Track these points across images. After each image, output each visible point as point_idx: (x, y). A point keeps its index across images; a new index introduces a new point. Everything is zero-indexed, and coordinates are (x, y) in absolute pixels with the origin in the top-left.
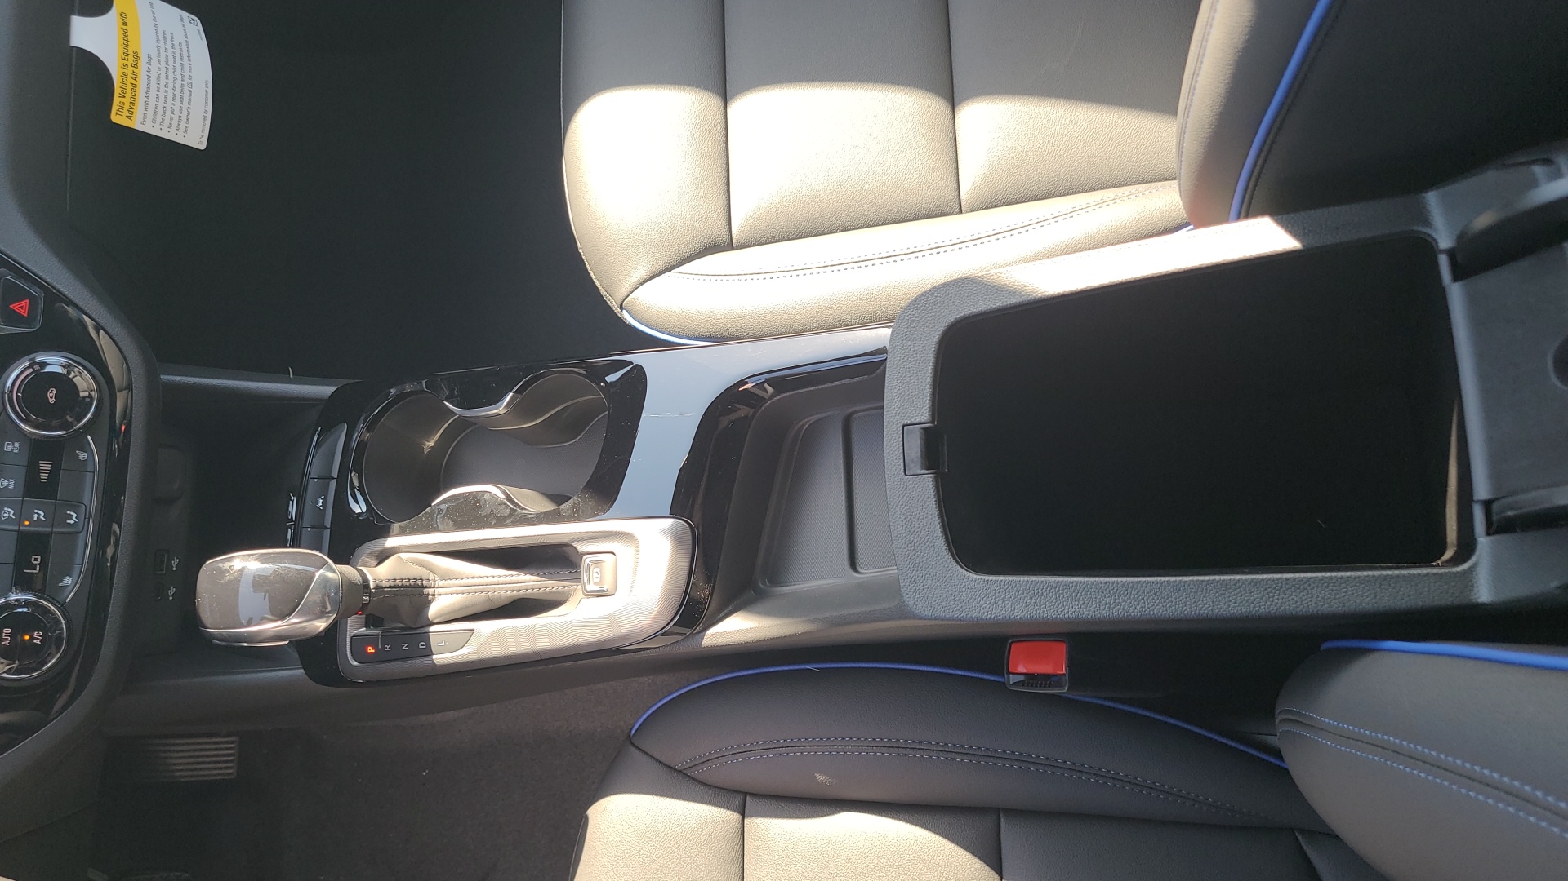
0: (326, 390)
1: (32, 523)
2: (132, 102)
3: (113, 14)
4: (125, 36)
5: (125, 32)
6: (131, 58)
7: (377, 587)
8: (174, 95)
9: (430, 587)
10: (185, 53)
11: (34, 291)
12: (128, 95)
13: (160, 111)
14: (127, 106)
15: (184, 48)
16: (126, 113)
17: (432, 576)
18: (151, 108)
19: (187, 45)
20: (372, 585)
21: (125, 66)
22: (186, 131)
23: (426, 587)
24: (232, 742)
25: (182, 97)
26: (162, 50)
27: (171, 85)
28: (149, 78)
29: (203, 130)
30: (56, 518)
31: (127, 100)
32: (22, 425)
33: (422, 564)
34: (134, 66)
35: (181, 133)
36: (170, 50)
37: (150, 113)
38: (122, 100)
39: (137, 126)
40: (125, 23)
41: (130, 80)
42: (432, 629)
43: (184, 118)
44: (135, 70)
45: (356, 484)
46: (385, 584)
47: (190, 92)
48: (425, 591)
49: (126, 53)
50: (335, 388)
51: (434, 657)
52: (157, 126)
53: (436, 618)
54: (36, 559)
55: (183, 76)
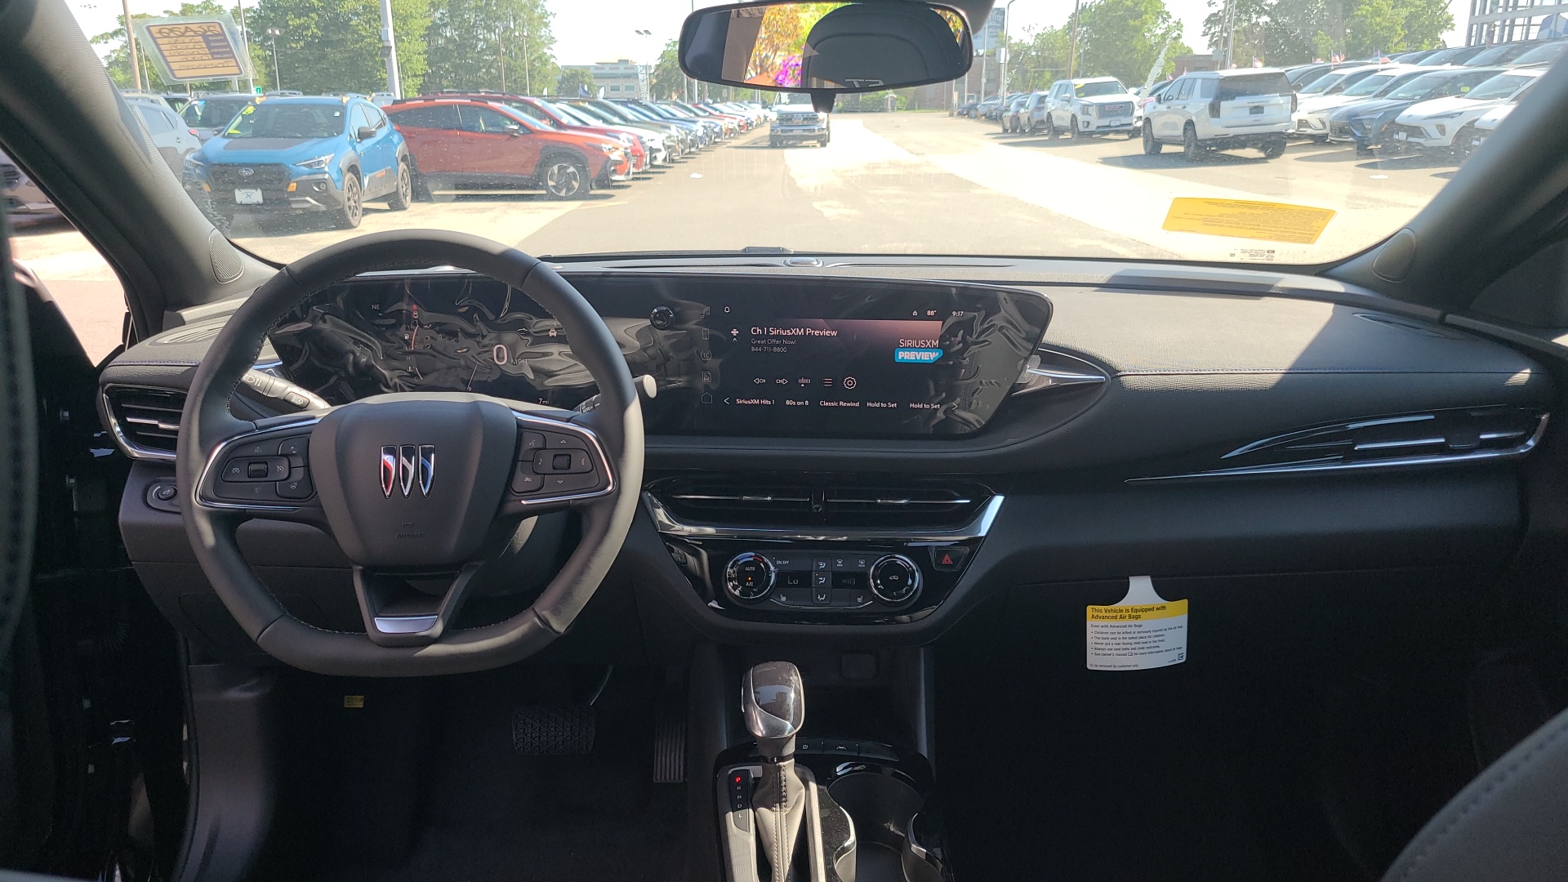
0: (924, 750)
1: (817, 578)
2: (1103, 618)
3: (1163, 602)
4: (1149, 610)
5: (1153, 609)
6: (1135, 614)
7: (780, 767)
8: (1119, 644)
9: (780, 808)
10: (1152, 650)
11: (958, 567)
12: (1107, 614)
13: (1104, 636)
14: (1100, 614)
15: (1157, 649)
16: (1095, 614)
17: (788, 810)
18: (1104, 630)
19: (1158, 652)
20: (781, 764)
21: (1127, 611)
22: (1096, 654)
23: (780, 805)
24: (679, 778)
25: (1119, 649)
26: (1149, 634)
27: (1125, 641)
28: (1125, 626)
29: (1101, 666)
30: (821, 589)
31: (1104, 614)
32: (873, 567)
33: (797, 802)
34: (1130, 617)
35: (1094, 651)
36: (1152, 639)
37: (1100, 629)
38: (1103, 611)
39: (1089, 623)
40: (1158, 609)
41: (1119, 614)
42: (751, 810)
43: (1104, 652)
44: (1127, 617)
45: (856, 768)
46: (783, 773)
47: (1125, 655)
48: (778, 804)
49: (1136, 611)
50: (926, 756)
51: (731, 813)
52: (1094, 635)
53: (759, 815)
54: (796, 582)
55: (1135, 649)
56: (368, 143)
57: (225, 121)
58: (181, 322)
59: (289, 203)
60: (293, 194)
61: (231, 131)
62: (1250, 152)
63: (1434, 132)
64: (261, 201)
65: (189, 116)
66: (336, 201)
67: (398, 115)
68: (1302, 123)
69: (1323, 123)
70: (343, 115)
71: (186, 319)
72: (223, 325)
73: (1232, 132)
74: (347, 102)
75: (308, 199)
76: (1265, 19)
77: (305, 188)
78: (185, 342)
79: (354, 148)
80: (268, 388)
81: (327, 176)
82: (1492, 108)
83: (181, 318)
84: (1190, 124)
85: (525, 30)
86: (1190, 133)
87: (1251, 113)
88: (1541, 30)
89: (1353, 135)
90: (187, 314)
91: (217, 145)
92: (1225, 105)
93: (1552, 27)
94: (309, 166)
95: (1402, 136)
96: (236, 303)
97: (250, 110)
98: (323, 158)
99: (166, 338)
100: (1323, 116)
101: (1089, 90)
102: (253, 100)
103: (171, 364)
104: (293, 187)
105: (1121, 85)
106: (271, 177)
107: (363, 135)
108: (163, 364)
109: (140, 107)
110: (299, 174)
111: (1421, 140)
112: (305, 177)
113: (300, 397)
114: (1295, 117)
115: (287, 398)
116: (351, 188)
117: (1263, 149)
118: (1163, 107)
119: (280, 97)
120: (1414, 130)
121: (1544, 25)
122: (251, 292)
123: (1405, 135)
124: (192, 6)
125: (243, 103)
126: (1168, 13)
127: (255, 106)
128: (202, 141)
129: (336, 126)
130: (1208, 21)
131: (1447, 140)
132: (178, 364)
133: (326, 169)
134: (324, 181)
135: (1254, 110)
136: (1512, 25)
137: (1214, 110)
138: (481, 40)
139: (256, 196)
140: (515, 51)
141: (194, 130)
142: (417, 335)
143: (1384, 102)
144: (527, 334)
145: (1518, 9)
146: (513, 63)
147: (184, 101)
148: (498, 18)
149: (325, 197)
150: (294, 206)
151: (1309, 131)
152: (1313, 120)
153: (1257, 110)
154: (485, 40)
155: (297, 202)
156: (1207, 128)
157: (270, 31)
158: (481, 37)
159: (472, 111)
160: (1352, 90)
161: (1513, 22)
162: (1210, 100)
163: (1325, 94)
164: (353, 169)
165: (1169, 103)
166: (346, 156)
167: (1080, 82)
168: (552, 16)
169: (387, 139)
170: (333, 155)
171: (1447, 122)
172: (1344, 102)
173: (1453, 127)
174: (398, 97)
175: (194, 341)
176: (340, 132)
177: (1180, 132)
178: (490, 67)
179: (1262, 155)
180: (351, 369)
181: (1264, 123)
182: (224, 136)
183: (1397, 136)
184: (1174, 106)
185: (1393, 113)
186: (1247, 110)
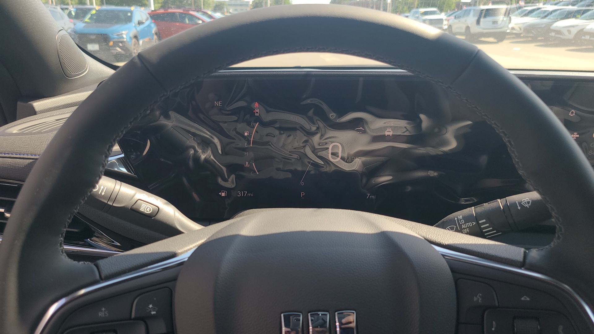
56: (142, 27)
57: (84, 16)
58: (33, 112)
59: (110, 50)
60: (111, 46)
61: (86, 20)
62: (491, 39)
63: (567, 33)
64: (98, 49)
65: (70, 15)
66: (129, 50)
67: (154, 16)
68: (513, 29)
69: (520, 29)
70: (132, 15)
71: (37, 109)
72: (68, 115)
73: (485, 31)
74: (134, 10)
75: (117, 48)
77: (116, 44)
78: (31, 133)
79: (136, 29)
80: (113, 196)
81: (125, 40)
82: (589, 24)
83: (32, 108)
84: (468, 28)
86: (468, 31)
89: (533, 33)
90: (38, 105)
91: (80, 25)
92: (482, 20)
94: (118, 35)
95: (553, 34)
96: (81, 96)
97: (94, 12)
98: (123, 32)
99: (15, 128)
100: (520, 26)
101: (426, 13)
102: (95, 9)
103: (15, 156)
104: (111, 43)
105: (438, 12)
107: (140, 23)
108: (7, 155)
110: (114, 38)
111: (561, 36)
112: (116, 40)
113: (149, 206)
114: (510, 26)
115: (134, 207)
116: (135, 45)
117: (495, 38)
118: (457, 21)
119: (105, 7)
120: (558, 32)
122: (95, 87)
125: (90, 10)
127: (97, 11)
128: (75, 24)
129: (129, 19)
131: (571, 36)
132: (22, 156)
133: (125, 37)
134: (124, 42)
135: (494, 23)
137: (478, 22)
139: (96, 47)
141: (72, 20)
142: (256, 131)
143: (546, 20)
144: (364, 132)
147: (67, 9)
149: (124, 48)
151: (514, 32)
152: (517, 27)
155: (113, 50)
156: (475, 30)
159: (183, 16)
160: (532, 16)
162: (477, 18)
163: (521, 17)
164: (136, 37)
165: (459, 19)
166: (133, 32)
167: (422, 10)
169: (149, 26)
170: (127, 31)
171: (572, 29)
172: (529, 20)
173: (574, 31)
174: (153, 9)
175: (39, 133)
176: (130, 22)
177: (463, 30)
179: (496, 41)
180: (191, 163)
181: (497, 28)
182: (83, 22)
183: (550, 34)
184: (462, 20)
185: (549, 25)
186: (491, 23)
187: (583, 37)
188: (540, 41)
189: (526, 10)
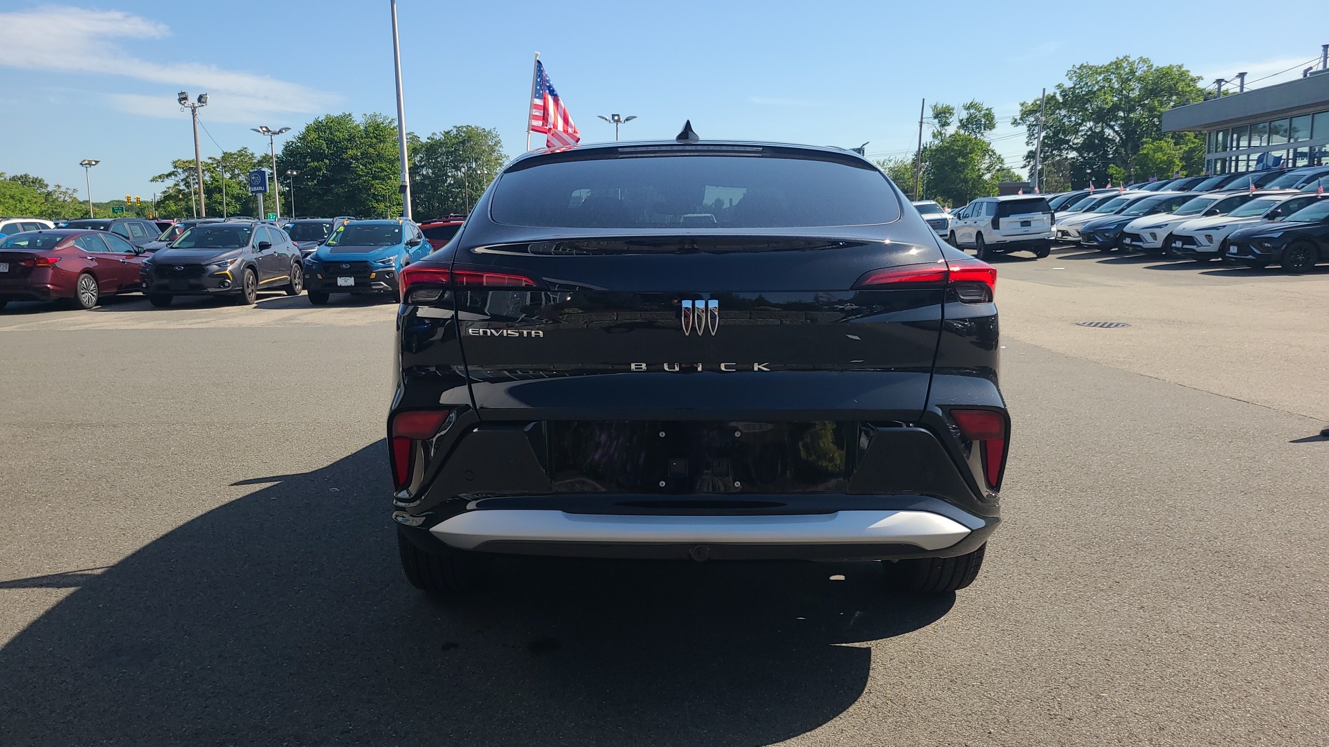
56: (415, 248)
59: (371, 285)
60: (373, 280)
61: (330, 242)
62: (1025, 254)
64: (353, 284)
67: (427, 232)
68: (1062, 233)
69: (1079, 233)
70: (401, 231)
73: (1009, 239)
74: (403, 224)
75: (382, 283)
76: (1073, 154)
77: (381, 276)
79: (408, 252)
81: (394, 269)
84: (979, 234)
85: (485, 169)
86: (980, 241)
87: (1022, 226)
88: (1257, 164)
89: (1097, 240)
92: (1003, 221)
93: (1264, 162)
94: (383, 262)
95: (1128, 241)
97: (341, 229)
98: (391, 258)
100: (1079, 228)
104: (374, 275)
106: (360, 269)
109: (268, 228)
110: (377, 268)
111: (1140, 244)
112: (381, 270)
114: (1055, 229)
117: (1035, 252)
118: (961, 223)
120: (1136, 237)
121: (1259, 160)
123: (1130, 240)
124: (231, 154)
126: (993, 151)
127: (344, 226)
130: (1028, 157)
131: (1159, 244)
133: (394, 265)
134: (392, 272)
135: (1024, 224)
136: (1237, 161)
137: (995, 225)
138: (449, 177)
139: (350, 281)
140: (476, 184)
141: (296, 243)
145: (1241, 149)
146: (474, 193)
148: (463, 161)
150: (374, 287)
151: (1069, 238)
152: (1070, 230)
153: (1026, 224)
154: (453, 176)
155: (374, 285)
156: (991, 237)
157: (289, 172)
158: (450, 174)
160: (1102, 209)
161: (1237, 157)
162: (992, 217)
163: (1084, 212)
165: (966, 220)
166: (404, 256)
168: (505, 159)
169: (423, 247)
170: (397, 256)
171: (1156, 231)
172: (1093, 217)
173: (1162, 234)
176: (400, 242)
177: (973, 240)
178: (456, 197)
179: (1035, 256)
181: (1030, 232)
182: (326, 246)
183: (1124, 241)
184: (969, 221)
185: (1124, 224)
186: (1019, 224)
187: (1174, 245)
188: (1114, 253)
189: (1095, 199)
